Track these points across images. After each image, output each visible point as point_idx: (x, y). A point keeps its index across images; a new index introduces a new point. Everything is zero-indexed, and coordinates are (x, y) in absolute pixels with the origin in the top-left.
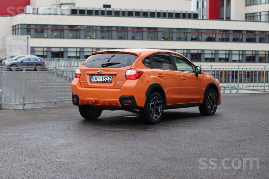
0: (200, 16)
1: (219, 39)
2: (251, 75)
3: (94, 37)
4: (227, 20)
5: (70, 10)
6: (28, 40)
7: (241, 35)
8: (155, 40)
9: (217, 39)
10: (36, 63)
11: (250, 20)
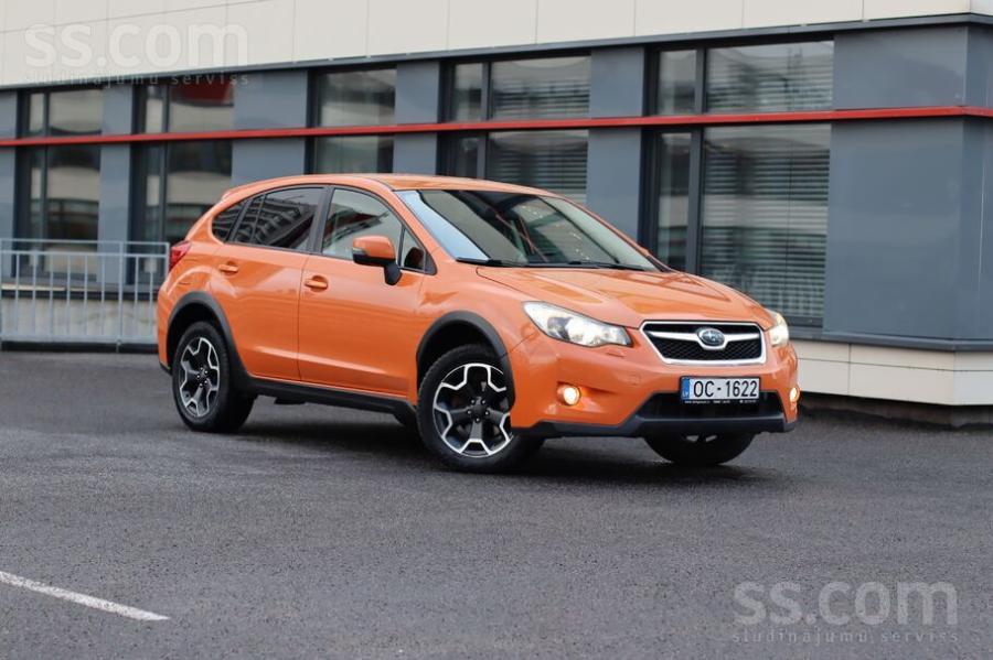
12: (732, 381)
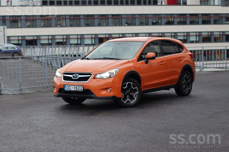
0: (159, 2)
1: (178, 22)
2: (207, 54)
3: (64, 25)
4: (184, 5)
5: (41, 1)
6: (4, 30)
7: (197, 18)
8: (119, 25)
9: (176, 22)
10: (13, 51)
11: (205, 4)
12: (75, 86)
